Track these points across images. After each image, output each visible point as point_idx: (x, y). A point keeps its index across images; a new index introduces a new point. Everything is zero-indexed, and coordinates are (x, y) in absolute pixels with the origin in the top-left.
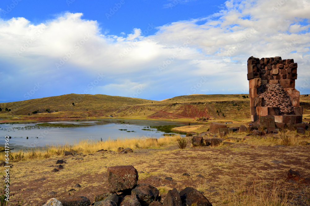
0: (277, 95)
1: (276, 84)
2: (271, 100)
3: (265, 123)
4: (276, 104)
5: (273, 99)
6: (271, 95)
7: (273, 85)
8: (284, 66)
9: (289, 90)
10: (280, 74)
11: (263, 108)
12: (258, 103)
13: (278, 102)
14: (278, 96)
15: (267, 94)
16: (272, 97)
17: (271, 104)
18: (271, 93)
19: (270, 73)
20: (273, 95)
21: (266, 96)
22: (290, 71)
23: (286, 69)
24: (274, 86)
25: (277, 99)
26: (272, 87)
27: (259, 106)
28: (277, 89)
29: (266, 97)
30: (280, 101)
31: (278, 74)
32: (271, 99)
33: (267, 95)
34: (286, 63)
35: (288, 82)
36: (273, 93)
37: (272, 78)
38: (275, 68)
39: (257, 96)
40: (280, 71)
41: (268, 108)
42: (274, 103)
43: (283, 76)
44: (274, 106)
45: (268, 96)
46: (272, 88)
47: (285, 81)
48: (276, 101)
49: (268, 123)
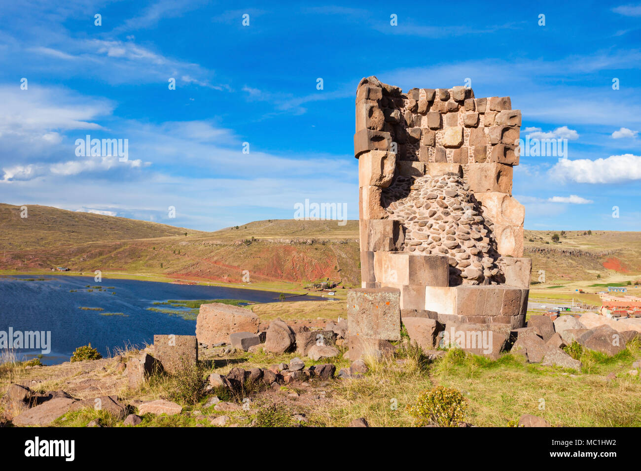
0: (447, 214)
1: (446, 177)
2: (426, 231)
3: (365, 316)
4: (443, 246)
5: (435, 226)
6: (427, 213)
7: (436, 179)
8: (479, 119)
9: (490, 198)
10: (467, 144)
11: (395, 257)
12: (379, 239)
13: (448, 239)
14: (449, 219)
15: (415, 208)
16: (431, 221)
17: (425, 245)
18: (428, 207)
19: (435, 140)
20: (434, 213)
21: (411, 217)
22: (496, 135)
23: (487, 130)
24: (439, 184)
25: (447, 228)
26: (433, 184)
27: (382, 249)
28: (448, 193)
29: (411, 219)
30: (455, 236)
31: (462, 143)
32: (425, 228)
33: (415, 213)
34: (488, 111)
35: (489, 173)
36: (435, 206)
37: (443, 158)
38: (453, 123)
39: (382, 215)
40: (467, 136)
41: (412, 260)
42: (435, 243)
43: (477, 151)
44: (436, 252)
45: (417, 215)
46: (431, 189)
47: (482, 169)
48: (443, 235)
49: (377, 316)
